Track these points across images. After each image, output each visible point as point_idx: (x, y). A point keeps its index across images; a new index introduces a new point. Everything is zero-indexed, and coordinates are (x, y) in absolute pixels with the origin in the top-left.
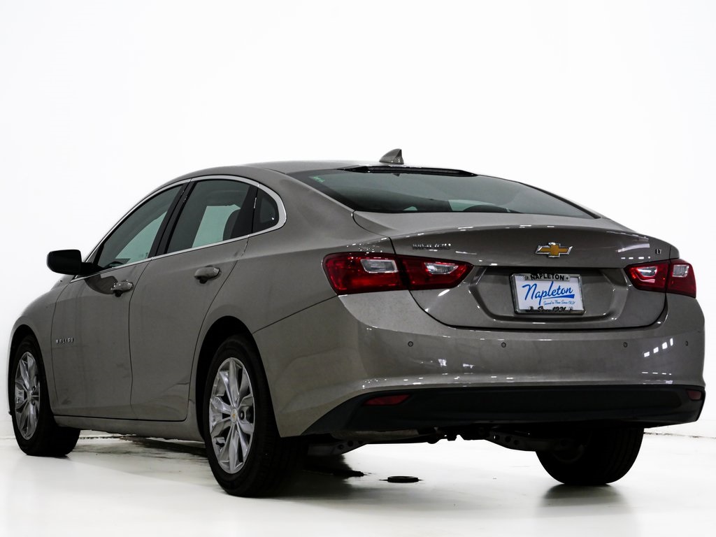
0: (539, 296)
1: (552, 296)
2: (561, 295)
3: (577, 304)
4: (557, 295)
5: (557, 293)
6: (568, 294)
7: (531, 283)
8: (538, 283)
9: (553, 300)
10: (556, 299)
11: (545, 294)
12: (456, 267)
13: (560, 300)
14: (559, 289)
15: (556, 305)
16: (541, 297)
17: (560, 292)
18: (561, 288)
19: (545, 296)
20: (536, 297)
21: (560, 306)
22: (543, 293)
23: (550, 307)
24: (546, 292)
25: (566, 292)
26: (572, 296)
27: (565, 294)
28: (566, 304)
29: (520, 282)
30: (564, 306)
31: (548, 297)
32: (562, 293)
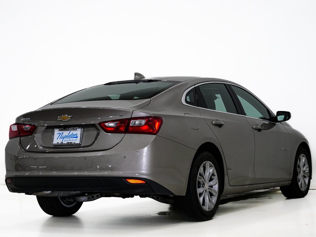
1: (68, 138)
2: (72, 137)
3: (78, 141)
5: (71, 136)
6: (75, 136)
7: (61, 132)
8: (64, 132)
9: (68, 139)
11: (66, 136)
13: (71, 139)
14: (72, 134)
15: (68, 142)
16: (64, 138)
17: (72, 135)
18: (73, 134)
20: (62, 138)
21: (70, 141)
23: (66, 142)
26: (77, 137)
27: (74, 136)
28: (73, 141)
29: (57, 131)
30: (71, 141)
31: (66, 138)
32: (73, 136)
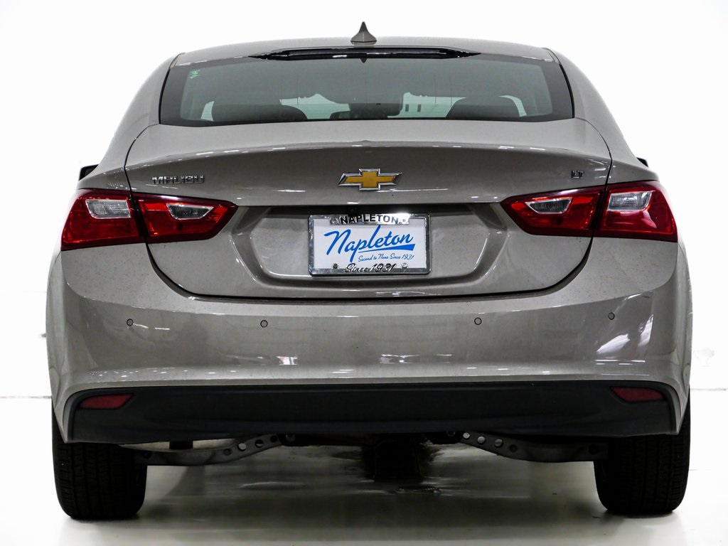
0: (352, 249)
1: (375, 248)
2: (391, 246)
3: (417, 260)
4: (384, 247)
5: (385, 244)
6: (404, 243)
7: (341, 229)
8: (353, 228)
9: (376, 254)
10: (381, 252)
11: (365, 244)
12: (210, 208)
13: (388, 253)
14: (389, 236)
15: (379, 261)
16: (355, 250)
17: (390, 240)
18: (393, 235)
19: (363, 247)
20: (346, 250)
21: (385, 262)
22: (359, 244)
23: (370, 265)
24: (365, 242)
25: (401, 242)
26: (411, 247)
27: (399, 244)
28: (399, 260)
29: (322, 227)
30: (393, 262)
31: (367, 249)
32: (393, 242)
